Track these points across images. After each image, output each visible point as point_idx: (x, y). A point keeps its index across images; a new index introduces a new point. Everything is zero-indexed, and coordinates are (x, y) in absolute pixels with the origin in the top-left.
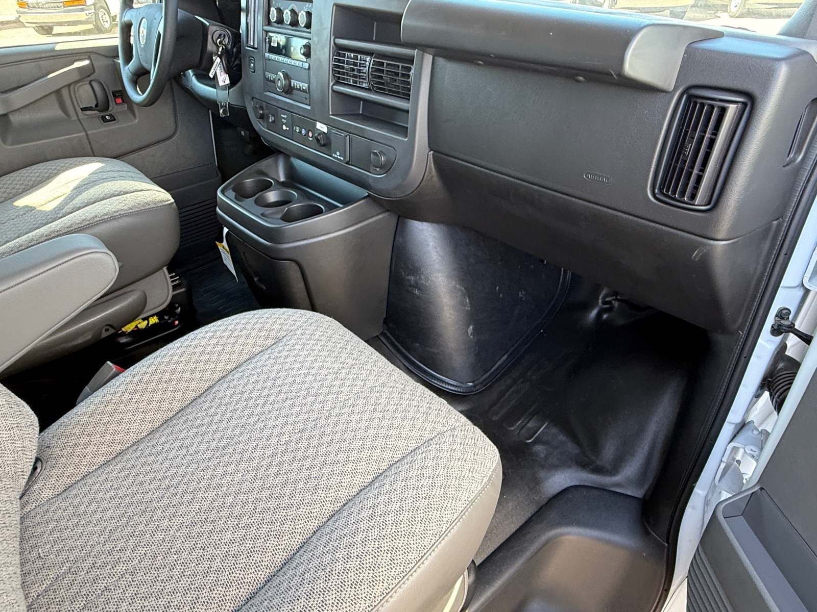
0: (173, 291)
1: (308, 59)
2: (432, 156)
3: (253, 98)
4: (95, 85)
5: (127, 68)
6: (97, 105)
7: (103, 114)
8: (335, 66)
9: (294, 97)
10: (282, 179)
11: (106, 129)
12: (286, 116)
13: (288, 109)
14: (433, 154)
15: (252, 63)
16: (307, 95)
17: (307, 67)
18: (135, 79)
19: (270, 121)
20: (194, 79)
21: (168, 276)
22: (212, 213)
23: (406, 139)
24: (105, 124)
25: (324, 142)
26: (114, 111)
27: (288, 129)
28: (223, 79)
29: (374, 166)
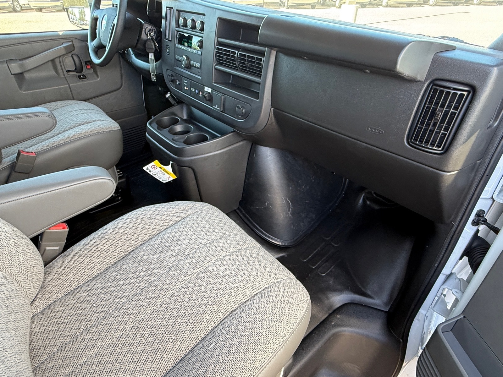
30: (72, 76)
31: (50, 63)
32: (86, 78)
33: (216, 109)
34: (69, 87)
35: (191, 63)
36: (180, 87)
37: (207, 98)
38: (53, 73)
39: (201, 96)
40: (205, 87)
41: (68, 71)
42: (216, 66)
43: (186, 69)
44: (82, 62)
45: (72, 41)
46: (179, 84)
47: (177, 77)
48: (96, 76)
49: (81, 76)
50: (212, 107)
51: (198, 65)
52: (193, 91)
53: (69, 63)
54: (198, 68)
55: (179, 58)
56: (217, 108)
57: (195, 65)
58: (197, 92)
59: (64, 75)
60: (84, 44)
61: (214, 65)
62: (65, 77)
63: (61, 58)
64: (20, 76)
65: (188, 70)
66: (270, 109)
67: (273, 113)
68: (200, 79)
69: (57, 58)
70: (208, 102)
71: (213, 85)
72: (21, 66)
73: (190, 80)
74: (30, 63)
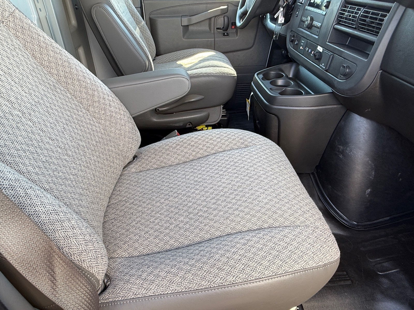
0: (222, 118)
1: (327, 9)
2: (380, 74)
3: (292, 31)
4: (226, 18)
5: (240, 10)
6: (223, 28)
7: (224, 32)
8: (341, 13)
9: (312, 31)
10: (291, 76)
11: (223, 39)
12: (304, 42)
13: (306, 38)
14: (381, 72)
15: (298, 12)
16: (318, 30)
17: (324, 14)
18: (242, 16)
19: (295, 43)
20: (269, 20)
21: (222, 110)
22: (250, 84)
23: (366, 60)
24: (224, 37)
25: (318, 58)
26: (229, 32)
27: (302, 48)
28: (281, 20)
29: (341, 74)
30: (219, 32)
31: (208, 21)
32: (228, 35)
33: (321, 67)
34: (215, 40)
35: (313, 23)
36: (296, 47)
37: (317, 57)
38: (207, 28)
39: (312, 55)
40: (319, 46)
41: (217, 29)
42: (335, 26)
43: (307, 28)
44: (230, 22)
45: (228, 5)
46: (297, 44)
47: (296, 37)
48: (236, 35)
49: (226, 34)
50: (319, 66)
51: (319, 24)
52: (307, 50)
53: (221, 22)
54: (318, 28)
55: (304, 19)
56: (323, 67)
57: (316, 25)
58: (310, 51)
59: (214, 32)
60: (235, 8)
61: (334, 24)
62: (214, 33)
63: (216, 18)
64: (186, 27)
65: (308, 30)
66: (378, 72)
67: (379, 77)
68: (316, 38)
69: (214, 17)
70: (317, 60)
71: (327, 44)
72: (189, 20)
73: (308, 39)
74: (195, 19)
